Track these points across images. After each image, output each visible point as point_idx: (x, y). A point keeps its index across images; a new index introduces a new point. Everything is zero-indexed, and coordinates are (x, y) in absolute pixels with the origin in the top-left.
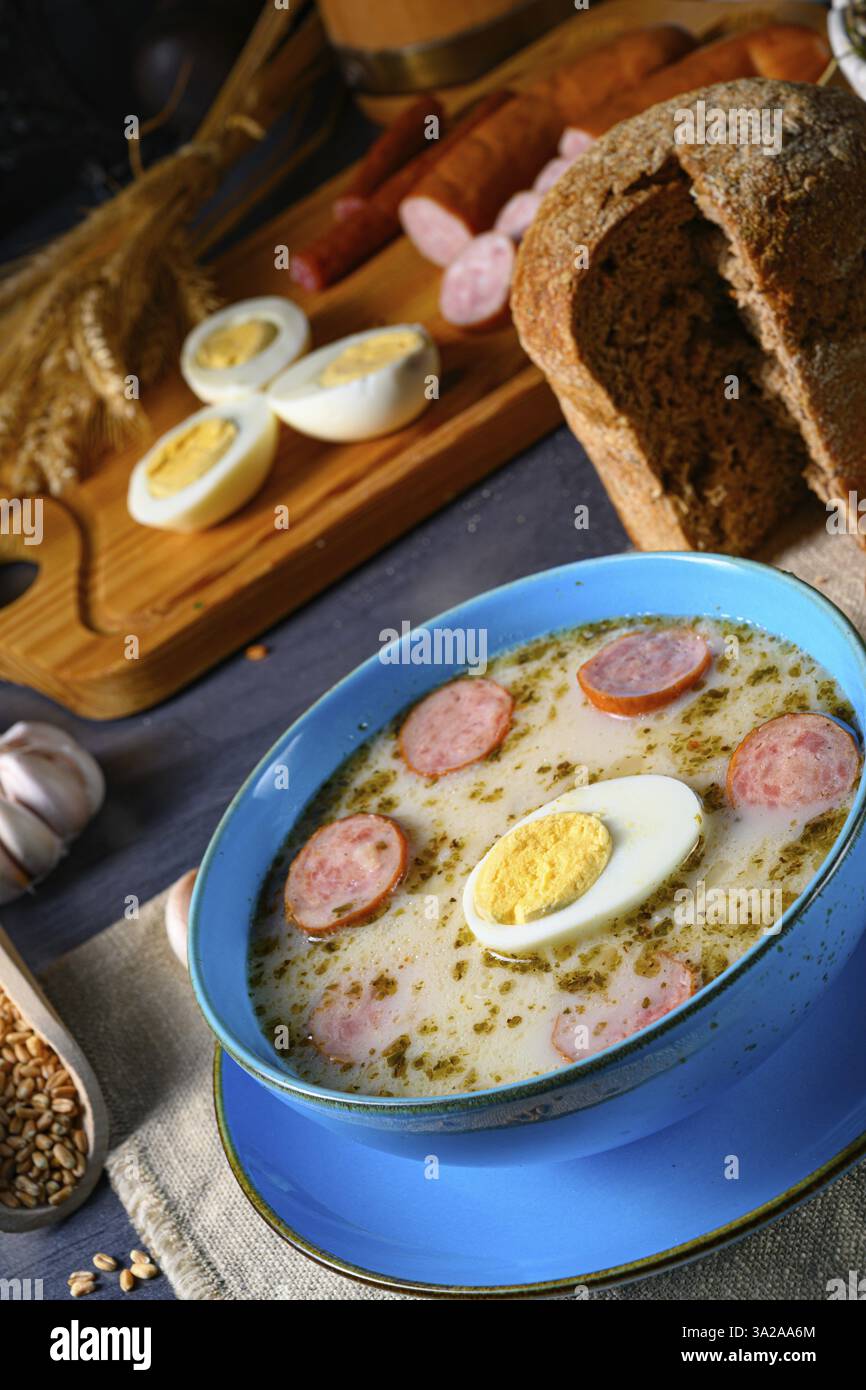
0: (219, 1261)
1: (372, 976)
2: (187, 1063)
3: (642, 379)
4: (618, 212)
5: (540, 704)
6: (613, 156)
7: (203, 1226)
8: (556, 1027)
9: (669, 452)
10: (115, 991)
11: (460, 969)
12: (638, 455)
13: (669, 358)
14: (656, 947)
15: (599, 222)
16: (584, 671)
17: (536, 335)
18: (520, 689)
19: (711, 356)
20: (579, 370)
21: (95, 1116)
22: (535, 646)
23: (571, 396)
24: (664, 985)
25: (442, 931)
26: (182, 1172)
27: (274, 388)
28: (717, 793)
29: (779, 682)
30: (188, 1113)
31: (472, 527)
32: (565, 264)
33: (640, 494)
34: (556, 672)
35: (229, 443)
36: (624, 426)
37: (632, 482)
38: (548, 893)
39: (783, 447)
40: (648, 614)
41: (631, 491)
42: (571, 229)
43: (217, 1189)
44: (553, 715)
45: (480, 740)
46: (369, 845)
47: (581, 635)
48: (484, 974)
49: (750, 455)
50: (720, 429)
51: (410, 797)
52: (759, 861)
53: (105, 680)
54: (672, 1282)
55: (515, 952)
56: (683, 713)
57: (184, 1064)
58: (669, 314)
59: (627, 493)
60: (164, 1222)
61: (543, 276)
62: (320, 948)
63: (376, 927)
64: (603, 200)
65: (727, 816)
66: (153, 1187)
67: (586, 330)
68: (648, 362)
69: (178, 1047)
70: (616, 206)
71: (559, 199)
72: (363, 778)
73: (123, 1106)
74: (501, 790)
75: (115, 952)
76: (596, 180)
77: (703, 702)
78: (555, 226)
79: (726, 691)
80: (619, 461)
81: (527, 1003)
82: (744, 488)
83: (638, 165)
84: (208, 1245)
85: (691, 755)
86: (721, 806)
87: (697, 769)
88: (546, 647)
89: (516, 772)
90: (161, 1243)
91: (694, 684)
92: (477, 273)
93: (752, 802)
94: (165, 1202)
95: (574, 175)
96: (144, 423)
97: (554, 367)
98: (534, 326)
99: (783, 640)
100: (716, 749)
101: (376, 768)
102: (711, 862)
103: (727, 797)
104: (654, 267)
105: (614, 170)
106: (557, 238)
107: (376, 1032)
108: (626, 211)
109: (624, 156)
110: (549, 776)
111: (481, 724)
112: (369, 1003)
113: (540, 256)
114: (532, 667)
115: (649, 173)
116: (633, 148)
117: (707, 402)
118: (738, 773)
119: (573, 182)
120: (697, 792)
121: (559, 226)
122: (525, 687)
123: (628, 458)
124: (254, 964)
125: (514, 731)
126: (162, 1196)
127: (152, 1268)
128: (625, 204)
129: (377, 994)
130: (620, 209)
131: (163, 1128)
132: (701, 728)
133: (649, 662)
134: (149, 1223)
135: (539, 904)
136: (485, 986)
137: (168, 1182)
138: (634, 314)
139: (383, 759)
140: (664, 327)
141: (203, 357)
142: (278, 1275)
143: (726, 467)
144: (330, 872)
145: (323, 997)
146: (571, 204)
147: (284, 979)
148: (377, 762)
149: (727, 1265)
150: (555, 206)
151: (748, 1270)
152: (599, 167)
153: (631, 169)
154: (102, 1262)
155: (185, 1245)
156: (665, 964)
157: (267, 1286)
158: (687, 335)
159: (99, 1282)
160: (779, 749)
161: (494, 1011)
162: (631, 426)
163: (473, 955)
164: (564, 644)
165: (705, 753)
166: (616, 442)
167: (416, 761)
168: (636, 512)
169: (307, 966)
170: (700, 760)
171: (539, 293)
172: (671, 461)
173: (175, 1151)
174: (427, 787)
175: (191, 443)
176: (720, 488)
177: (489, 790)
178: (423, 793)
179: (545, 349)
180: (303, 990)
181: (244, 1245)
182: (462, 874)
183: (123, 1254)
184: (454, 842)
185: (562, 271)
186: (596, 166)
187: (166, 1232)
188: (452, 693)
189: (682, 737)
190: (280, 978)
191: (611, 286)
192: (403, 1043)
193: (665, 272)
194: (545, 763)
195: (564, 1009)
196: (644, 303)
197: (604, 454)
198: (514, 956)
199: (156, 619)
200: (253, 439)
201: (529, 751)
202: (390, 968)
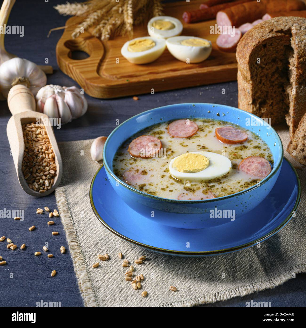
0: (75, 219)
1: (143, 169)
2: (83, 177)
3: (260, 75)
4: (272, 35)
5: (204, 132)
6: (277, 23)
7: (74, 211)
8: (180, 196)
9: (258, 95)
10: (72, 155)
11: (163, 176)
12: (250, 92)
13: (268, 74)
14: (209, 189)
15: (267, 35)
16: (217, 129)
17: (241, 53)
18: (201, 127)
19: (277, 78)
20: (247, 66)
21: (58, 177)
22: (208, 120)
23: (241, 71)
24: (207, 197)
25: (162, 167)
26: (73, 198)
27: (168, 39)
28: (236, 166)
29: (260, 150)
30: (79, 187)
31: (200, 94)
32: (255, 41)
33: (246, 101)
34: (211, 127)
35: (153, 47)
36: (250, 84)
37: (246, 98)
38: (190, 168)
39: (284, 107)
40: (238, 124)
41: (244, 100)
42: (260, 34)
43: (80, 205)
44: (206, 136)
45: (187, 134)
46: (153, 143)
47: (220, 122)
48: (168, 179)
49: (275, 105)
50: (271, 96)
51: (166, 138)
52: (239, 182)
53: (97, 87)
54: (177, 264)
55: (177, 177)
56: (236, 147)
57: (82, 177)
58: (273, 64)
59: (243, 100)
60: (65, 206)
61: (249, 41)
62: (132, 160)
63: (148, 161)
64: (270, 31)
65: (236, 171)
66: (65, 198)
67: (253, 58)
68: (263, 72)
69: (82, 173)
70: (272, 34)
71: (260, 26)
72: (157, 130)
73: (64, 180)
74: (188, 145)
75: (76, 146)
76: (271, 26)
77: (241, 147)
78: (256, 32)
79: (247, 147)
80: (245, 91)
81: (176, 188)
82: (270, 112)
83: (282, 27)
84: (74, 215)
85: (233, 156)
86: (236, 169)
87: (234, 159)
88: (211, 121)
89: (192, 143)
90: (63, 210)
91: (241, 142)
92: (229, 36)
93: (243, 171)
94: (67, 202)
95: (266, 22)
96: (132, 33)
97: (241, 63)
98: (241, 51)
99: (265, 142)
100: (240, 157)
101: (161, 129)
102: (228, 178)
103: (238, 167)
104: (274, 51)
105: (276, 26)
106: (256, 34)
107: (139, 181)
108: (274, 36)
109: (279, 24)
110: (200, 148)
111: (189, 131)
112: (140, 174)
113: (250, 37)
114: (206, 124)
115: (283, 30)
116: (282, 23)
117: (271, 88)
118: (243, 164)
119: (265, 24)
120: (232, 164)
121: (257, 32)
122: (202, 128)
123: (248, 91)
124: (116, 156)
125: (196, 135)
126: (67, 201)
127: (58, 214)
128: (275, 34)
129: (142, 173)
130: (273, 35)
131: (72, 188)
132: (238, 152)
133: (233, 134)
134: (62, 205)
135: (188, 169)
136: (167, 182)
137: (69, 199)
138: (265, 60)
139: (163, 128)
140: (270, 66)
141: (154, 24)
142: (88, 227)
143: (269, 105)
144: (142, 145)
145: (129, 169)
146: (263, 28)
147: (122, 162)
148: (161, 128)
149: (191, 265)
150: (259, 27)
151: (195, 268)
152: (272, 24)
153: (279, 27)
154: (46, 209)
155: (68, 213)
156: (209, 193)
157: (84, 228)
158: (274, 71)
159: (44, 213)
160: (254, 163)
161: (167, 187)
162: (252, 84)
163: (167, 175)
164: (215, 123)
165: (237, 157)
166: (247, 86)
167: (170, 132)
168: (243, 105)
169: (128, 162)
170: (235, 158)
171: (246, 44)
172: (257, 97)
173: (73, 194)
174: (171, 138)
175: (143, 43)
176: (265, 109)
177: (185, 144)
178: (169, 139)
179: (241, 57)
180: (125, 166)
181: (82, 218)
182: (172, 158)
183: (52, 209)
184: (173, 151)
185: (254, 42)
186: (272, 23)
187: (65, 208)
188: (185, 121)
189: (233, 152)
190: (121, 161)
191: (263, 50)
192: (144, 185)
193: (276, 54)
194: (200, 144)
195: (183, 193)
196: (268, 58)
197: (242, 88)
198: (176, 178)
199: (116, 79)
200: (159, 48)
201: (197, 140)
202: (147, 170)
